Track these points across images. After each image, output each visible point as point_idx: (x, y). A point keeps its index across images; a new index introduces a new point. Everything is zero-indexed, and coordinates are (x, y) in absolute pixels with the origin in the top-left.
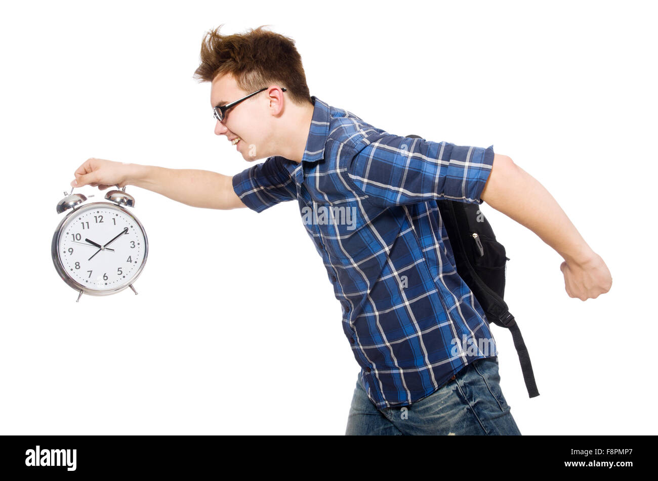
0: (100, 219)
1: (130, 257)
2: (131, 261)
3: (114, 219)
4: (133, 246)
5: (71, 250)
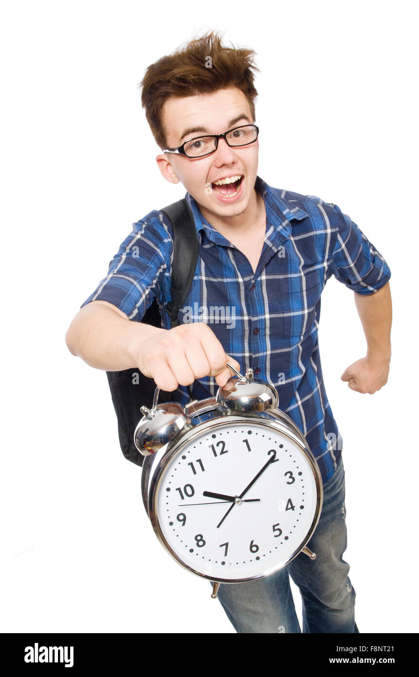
0: (220, 449)
2: (293, 508)
3: (246, 441)
4: (291, 480)
5: (181, 517)
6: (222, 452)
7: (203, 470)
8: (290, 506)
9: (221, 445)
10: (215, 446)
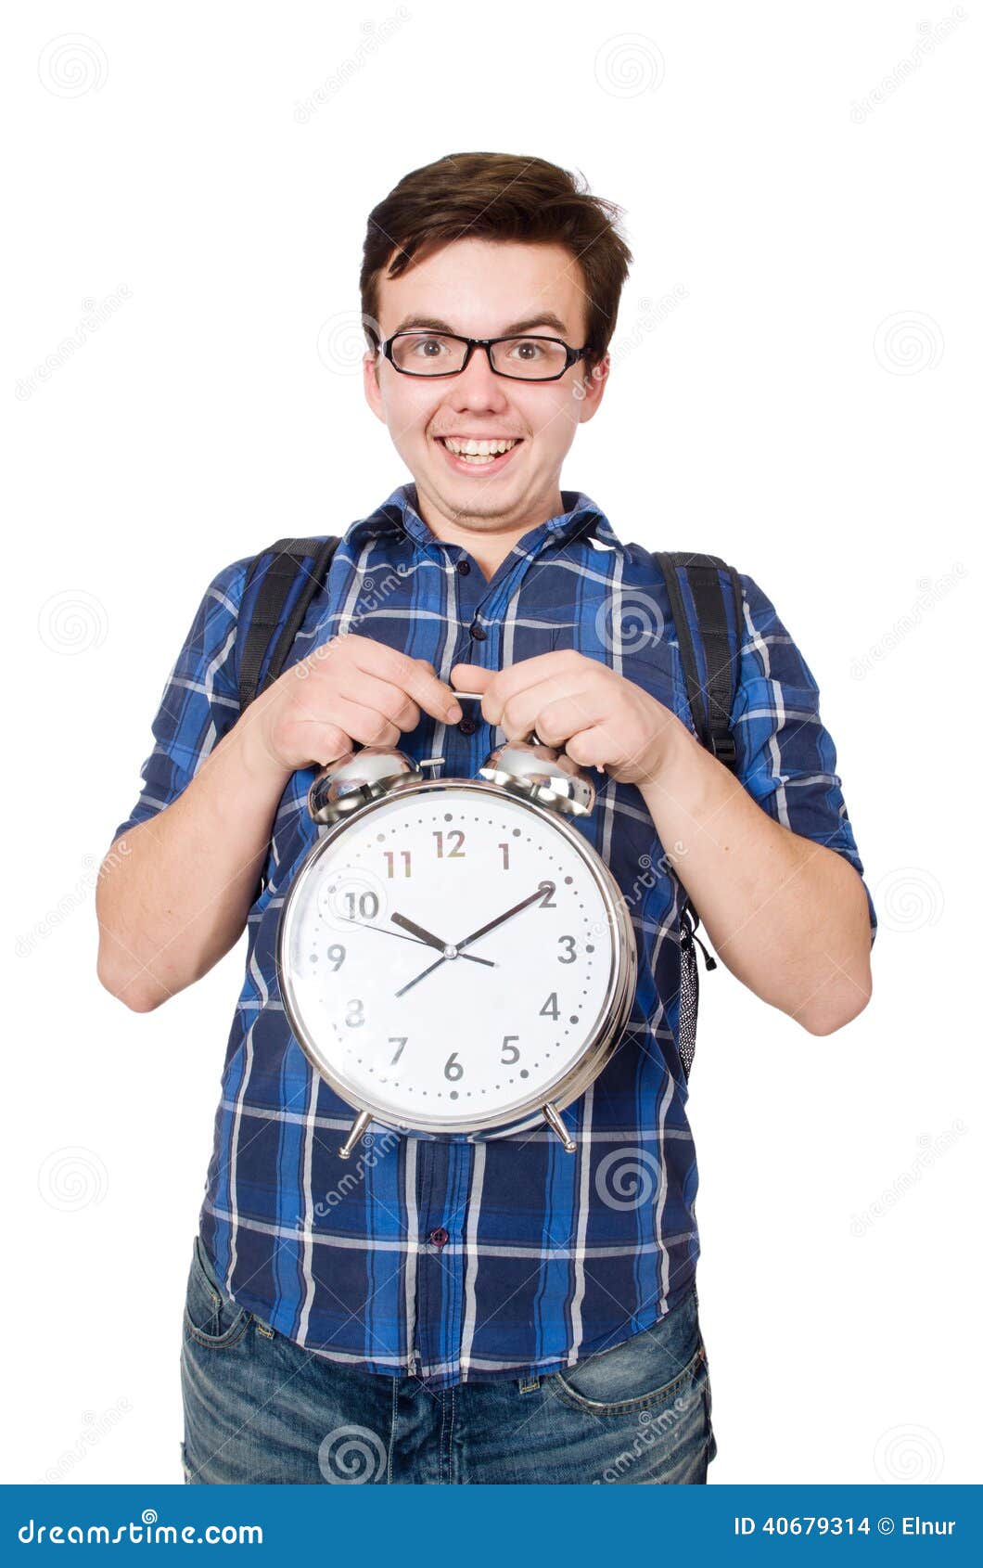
1: (554, 996)
2: (555, 1014)
3: (505, 847)
4: (568, 955)
5: (337, 953)
6: (454, 854)
7: (408, 874)
8: (550, 1008)
9: (456, 838)
10: (445, 836)
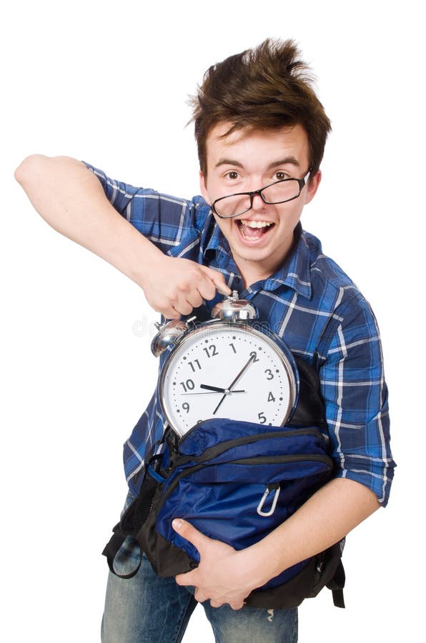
0: (212, 351)
1: (270, 393)
2: (273, 399)
4: (270, 377)
5: (186, 406)
6: (214, 354)
7: (200, 368)
8: (271, 398)
9: (213, 348)
10: (208, 349)
